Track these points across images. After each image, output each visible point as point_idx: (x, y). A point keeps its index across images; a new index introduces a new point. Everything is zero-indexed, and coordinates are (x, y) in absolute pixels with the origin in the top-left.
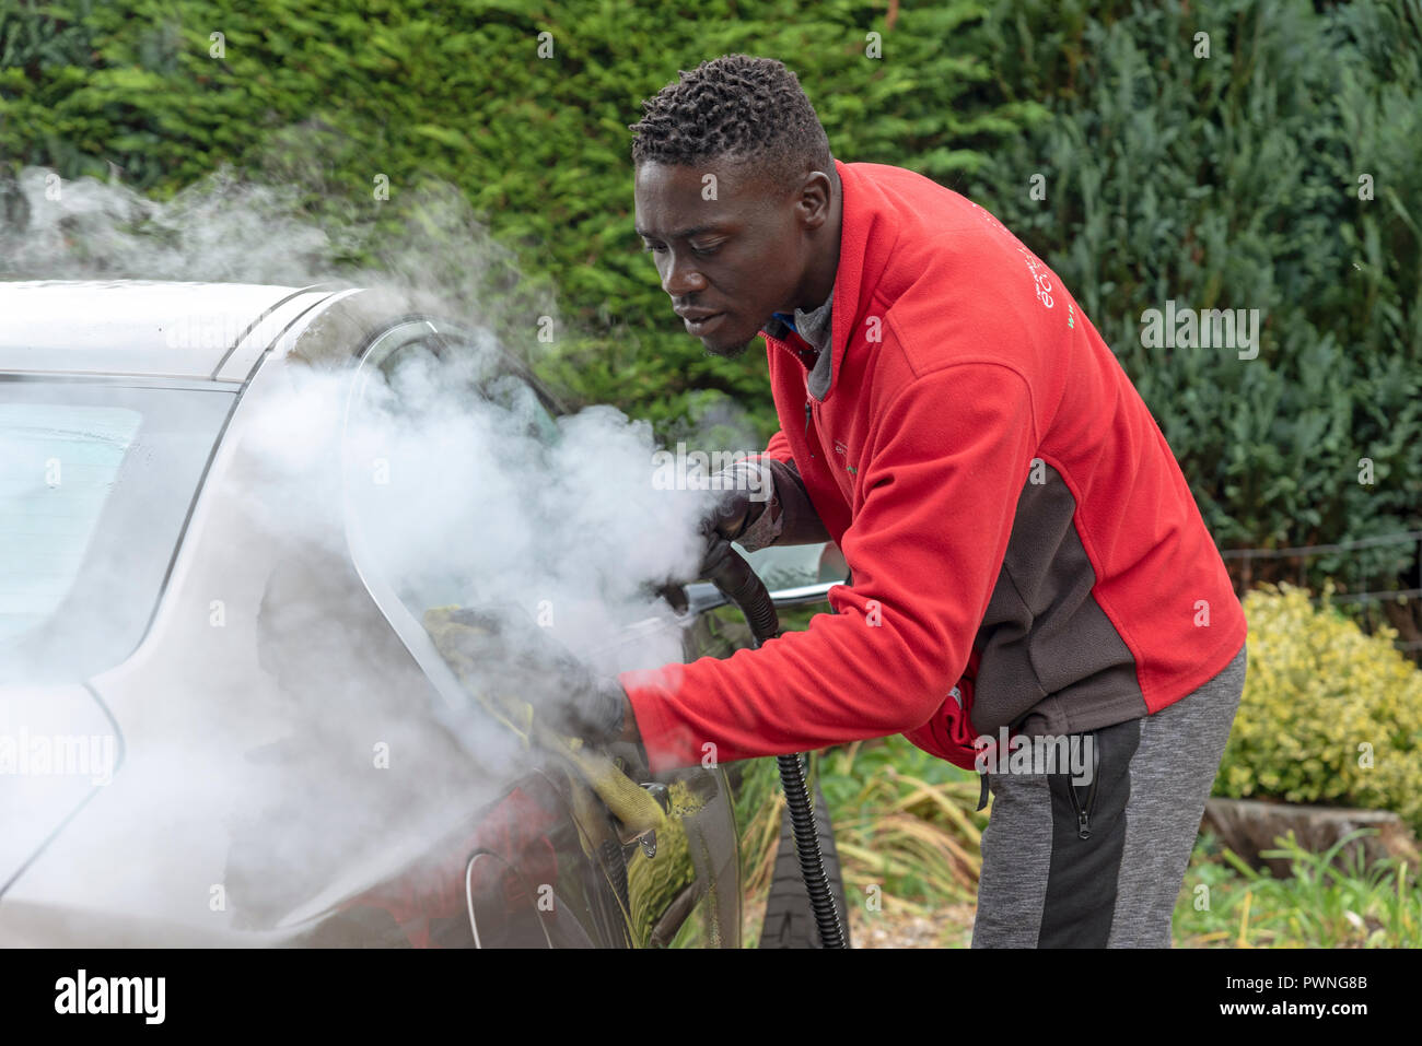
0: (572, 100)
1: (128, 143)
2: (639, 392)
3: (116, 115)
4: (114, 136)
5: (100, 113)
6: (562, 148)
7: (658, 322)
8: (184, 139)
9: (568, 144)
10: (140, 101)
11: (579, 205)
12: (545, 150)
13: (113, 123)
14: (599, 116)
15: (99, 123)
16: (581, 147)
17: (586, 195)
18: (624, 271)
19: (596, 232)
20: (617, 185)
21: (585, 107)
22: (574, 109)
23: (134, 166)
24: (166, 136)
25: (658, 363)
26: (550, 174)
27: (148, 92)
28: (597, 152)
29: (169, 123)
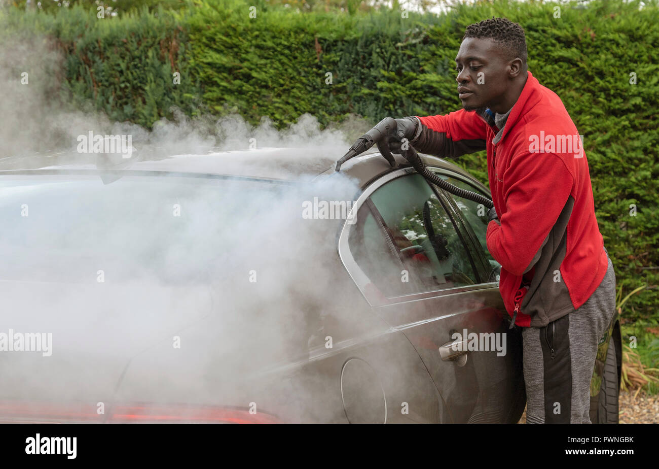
0: (589, 91)
1: (430, 100)
2: (607, 198)
3: (427, 90)
4: (426, 97)
5: (421, 88)
6: (584, 108)
7: (615, 173)
8: (449, 99)
9: (586, 107)
10: (434, 85)
11: (589, 129)
12: (577, 108)
13: (425, 92)
14: (598, 97)
15: (420, 92)
16: (591, 108)
17: (592, 126)
18: (604, 154)
19: (595, 139)
20: (603, 122)
21: (593, 93)
22: (590, 94)
23: (432, 108)
24: (443, 97)
25: (614, 188)
26: (579, 117)
27: (437, 82)
28: (597, 110)
29: (444, 93)
